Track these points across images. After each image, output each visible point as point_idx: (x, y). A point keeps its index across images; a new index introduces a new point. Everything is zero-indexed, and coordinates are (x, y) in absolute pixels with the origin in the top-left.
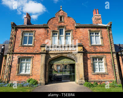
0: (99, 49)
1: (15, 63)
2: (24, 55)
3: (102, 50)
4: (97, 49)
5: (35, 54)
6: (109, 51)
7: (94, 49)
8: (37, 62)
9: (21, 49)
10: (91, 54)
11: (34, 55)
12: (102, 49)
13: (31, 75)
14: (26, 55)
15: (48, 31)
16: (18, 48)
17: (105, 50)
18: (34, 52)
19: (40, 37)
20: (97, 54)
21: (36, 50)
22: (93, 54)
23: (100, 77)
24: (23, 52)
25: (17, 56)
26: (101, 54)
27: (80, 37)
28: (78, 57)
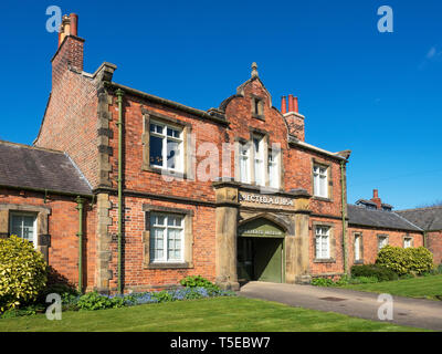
0: (327, 209)
1: (135, 228)
2: (166, 204)
3: (330, 211)
4: (323, 208)
5: (197, 204)
6: (339, 215)
7: (318, 208)
8: (203, 229)
10: (313, 218)
11: (193, 207)
12: (330, 208)
13: (191, 266)
14: (172, 205)
16: (141, 177)
17: (334, 211)
18: (195, 198)
20: (323, 219)
21: (199, 193)
22: (316, 219)
23: (324, 267)
24: (158, 193)
25: (139, 205)
28: (296, 223)
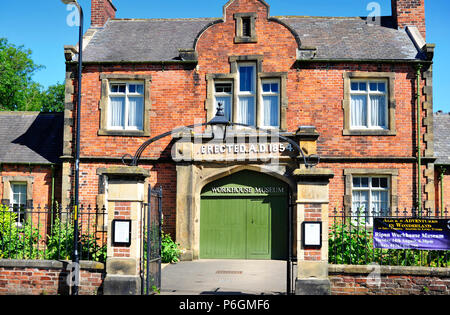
0: (377, 145)
1: (90, 192)
3: (386, 150)
4: (369, 147)
6: (411, 154)
7: (359, 148)
9: (108, 145)
10: (346, 165)
11: (150, 166)
12: (386, 145)
15: (196, 78)
16: (97, 142)
18: (152, 156)
19: (170, 102)
20: (369, 165)
21: (157, 150)
22: (353, 165)
25: (94, 169)
26: (382, 164)
27: (313, 103)
